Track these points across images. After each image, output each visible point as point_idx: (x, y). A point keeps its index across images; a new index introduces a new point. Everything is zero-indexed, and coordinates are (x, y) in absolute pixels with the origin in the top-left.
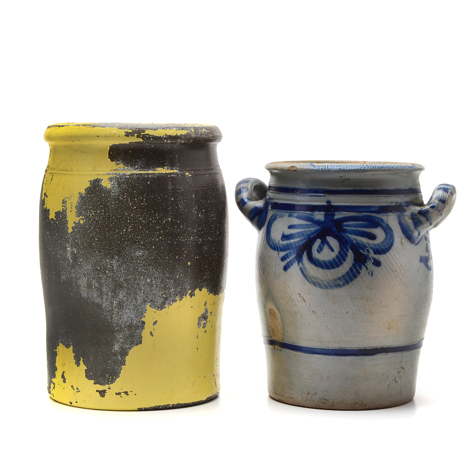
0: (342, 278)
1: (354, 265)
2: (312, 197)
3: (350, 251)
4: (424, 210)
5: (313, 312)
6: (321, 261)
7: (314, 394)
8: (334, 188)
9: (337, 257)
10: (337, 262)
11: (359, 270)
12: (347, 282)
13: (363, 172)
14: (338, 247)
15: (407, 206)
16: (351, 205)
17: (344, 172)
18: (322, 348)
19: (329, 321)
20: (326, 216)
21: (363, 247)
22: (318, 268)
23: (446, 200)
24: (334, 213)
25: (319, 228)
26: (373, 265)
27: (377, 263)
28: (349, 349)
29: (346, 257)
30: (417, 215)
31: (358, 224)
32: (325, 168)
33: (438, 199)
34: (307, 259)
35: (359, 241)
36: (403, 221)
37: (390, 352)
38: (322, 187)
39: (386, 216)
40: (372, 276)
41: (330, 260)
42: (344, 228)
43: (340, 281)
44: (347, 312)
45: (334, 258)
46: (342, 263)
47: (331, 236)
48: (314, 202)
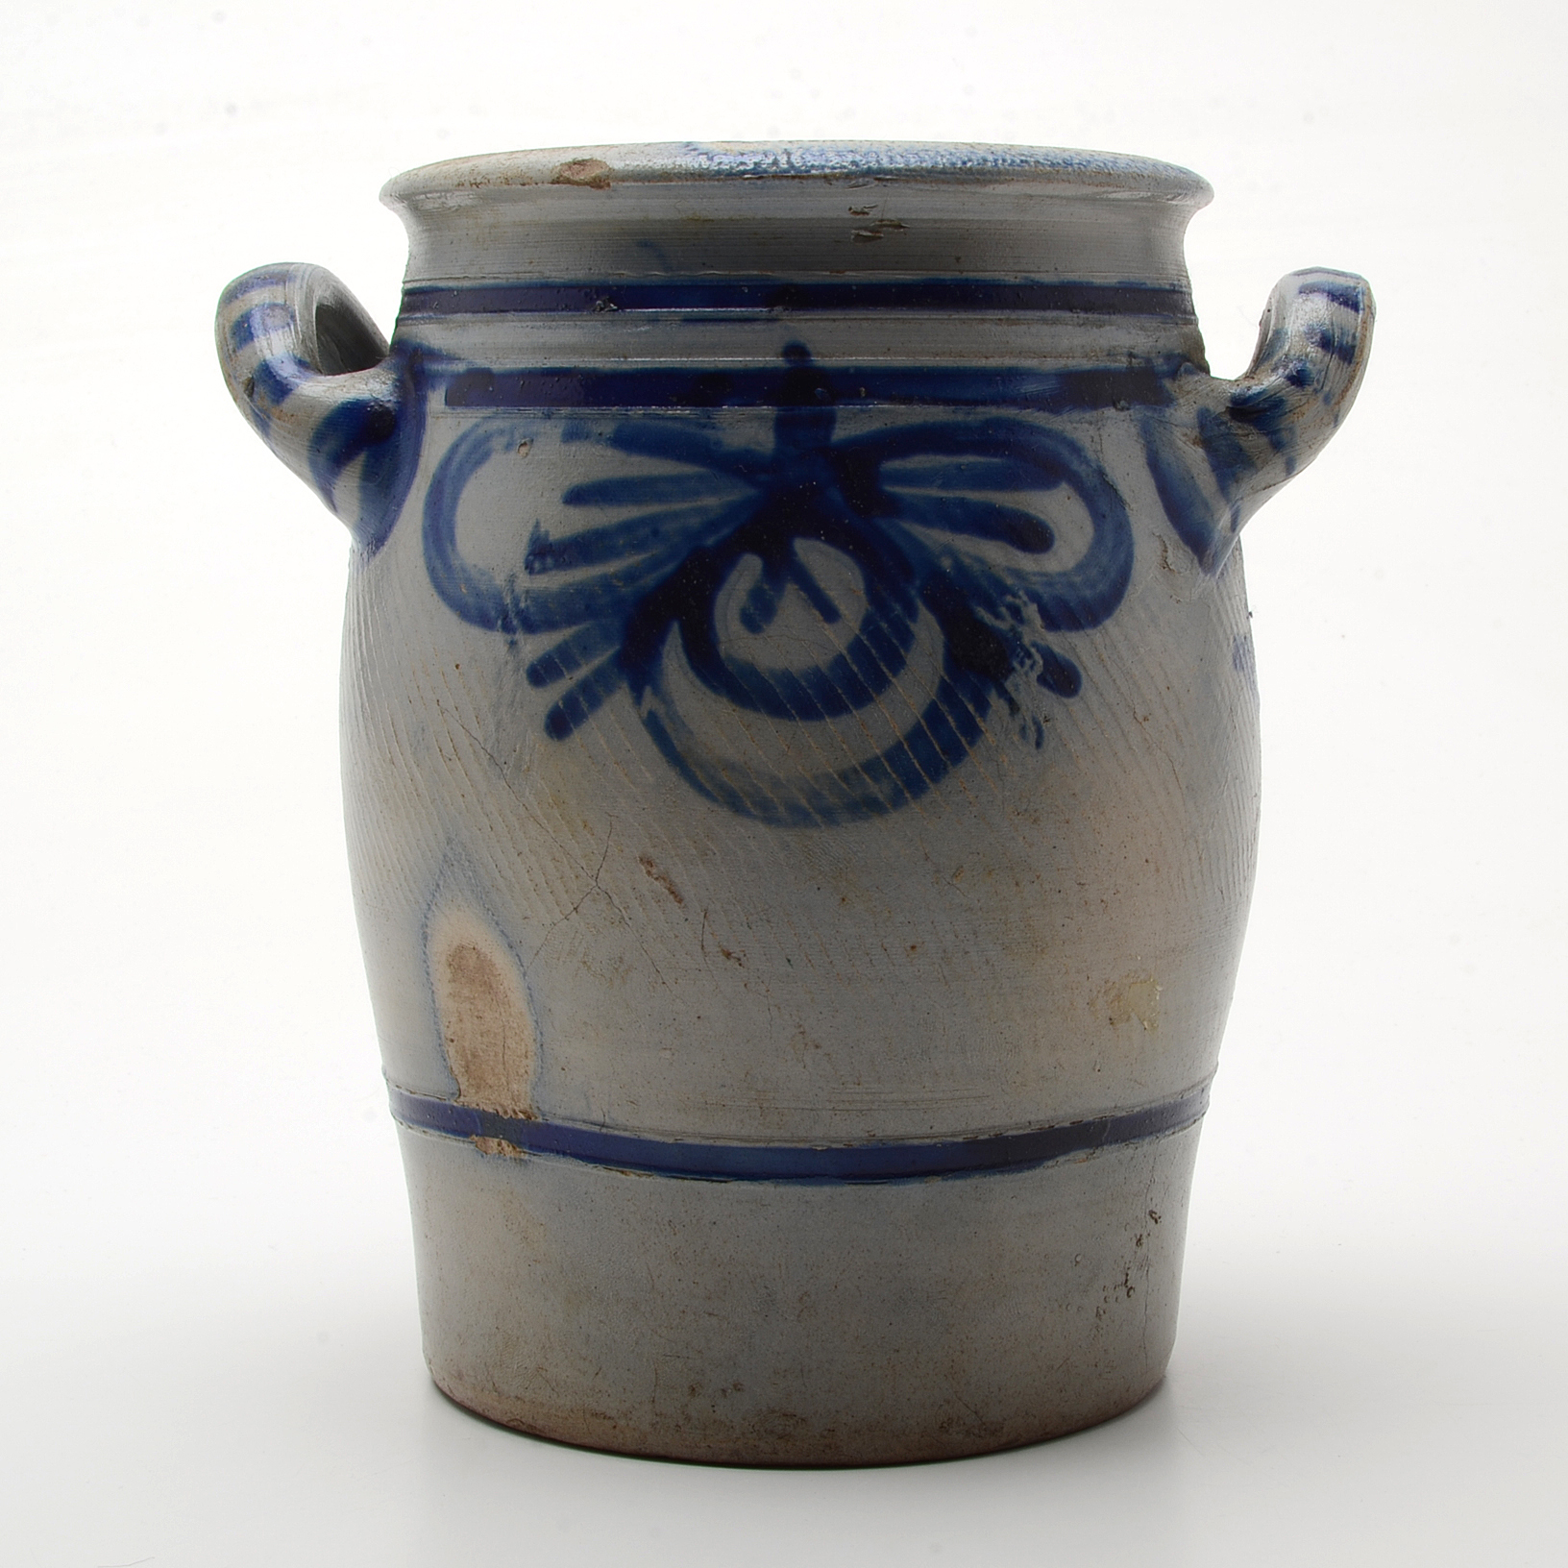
0: (886, 764)
1: (946, 691)
2: (700, 327)
3: (926, 616)
4: (1259, 394)
5: (728, 955)
6: (766, 676)
7: (724, 1391)
8: (822, 276)
9: (856, 647)
10: (856, 675)
11: (973, 718)
12: (915, 786)
13: (978, 181)
14: (862, 593)
15: (1174, 374)
16: (918, 365)
17: (879, 179)
18: (772, 1145)
19: (812, 1000)
20: (781, 426)
21: (991, 590)
22: (750, 716)
23: (1358, 342)
24: (829, 408)
25: (751, 492)
26: (1045, 691)
27: (1063, 679)
28: (916, 1142)
29: (907, 649)
30: (1223, 423)
31: (958, 467)
32: (775, 162)
33: (1317, 338)
34: (687, 668)
35: (967, 561)
36: (1166, 455)
37: (1111, 1143)
38: (756, 273)
39: (1091, 423)
40: (1038, 744)
41: (817, 670)
42: (888, 488)
43: (876, 779)
44: (913, 947)
45: (841, 656)
46: (881, 683)
47: (818, 538)
48: (715, 354)
